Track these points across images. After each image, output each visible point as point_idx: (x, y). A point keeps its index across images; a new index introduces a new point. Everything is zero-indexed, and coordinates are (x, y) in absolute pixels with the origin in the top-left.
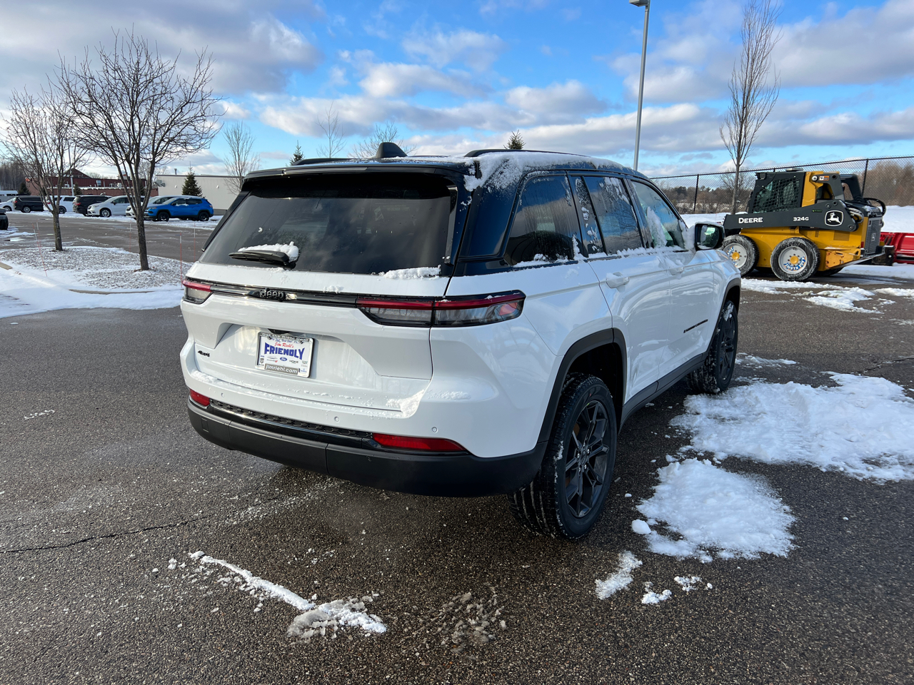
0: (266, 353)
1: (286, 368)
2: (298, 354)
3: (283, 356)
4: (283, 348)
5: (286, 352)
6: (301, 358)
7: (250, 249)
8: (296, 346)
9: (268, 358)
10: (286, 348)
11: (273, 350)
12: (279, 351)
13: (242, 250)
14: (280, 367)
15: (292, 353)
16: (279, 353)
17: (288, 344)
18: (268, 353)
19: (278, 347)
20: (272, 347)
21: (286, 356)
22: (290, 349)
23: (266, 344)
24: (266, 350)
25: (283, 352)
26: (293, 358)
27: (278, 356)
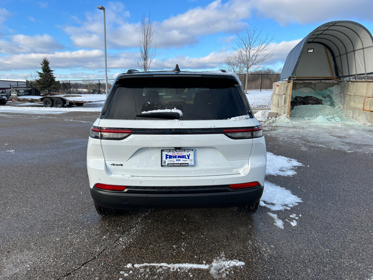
0: (166, 159)
1: (181, 164)
2: (187, 157)
3: (178, 159)
4: (178, 155)
5: (179, 157)
6: (189, 158)
7: (150, 112)
8: (185, 153)
9: (168, 161)
10: (179, 155)
11: (171, 157)
12: (175, 157)
13: (144, 112)
14: (177, 164)
15: (183, 157)
16: (175, 158)
17: (180, 153)
18: (168, 159)
19: (174, 155)
20: (170, 156)
21: (179, 159)
22: (181, 155)
23: (166, 155)
24: (166, 158)
25: (177, 157)
26: (184, 159)
27: (175, 159)
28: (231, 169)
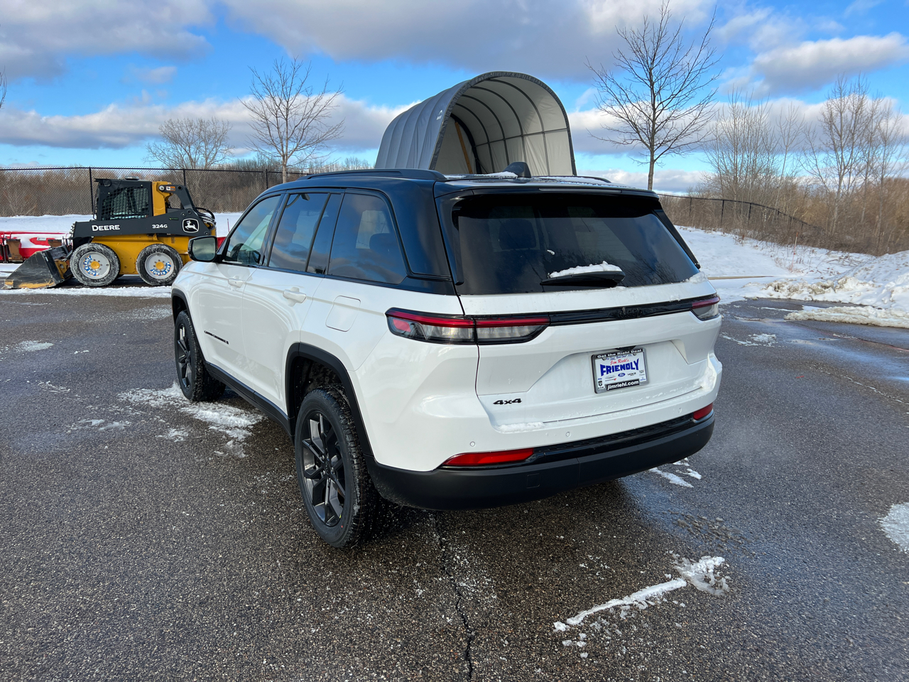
0: (602, 375)
1: (627, 382)
2: (634, 366)
3: (620, 372)
4: (619, 364)
5: (623, 367)
6: (637, 369)
7: (564, 273)
8: (630, 359)
9: (606, 379)
10: (622, 364)
11: (609, 369)
12: (616, 369)
14: (621, 383)
15: (628, 366)
16: (616, 371)
17: (622, 359)
18: (605, 373)
19: (614, 365)
20: (607, 367)
21: (623, 371)
22: (625, 363)
23: (601, 366)
24: (602, 373)
25: (619, 368)
26: (630, 371)
27: (616, 373)
28: (691, 383)
